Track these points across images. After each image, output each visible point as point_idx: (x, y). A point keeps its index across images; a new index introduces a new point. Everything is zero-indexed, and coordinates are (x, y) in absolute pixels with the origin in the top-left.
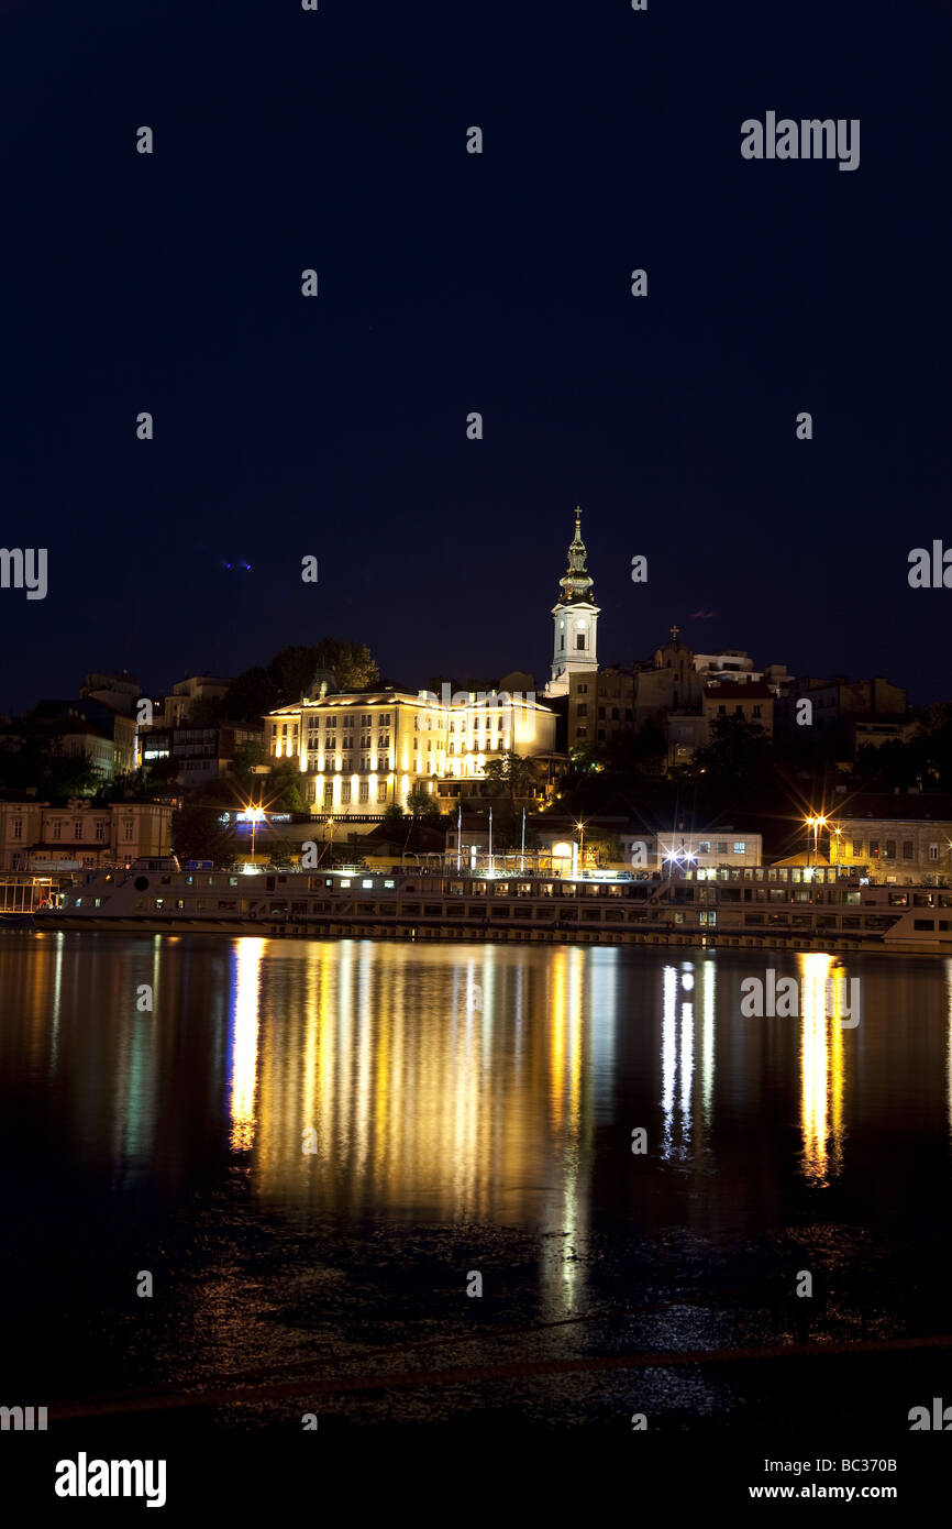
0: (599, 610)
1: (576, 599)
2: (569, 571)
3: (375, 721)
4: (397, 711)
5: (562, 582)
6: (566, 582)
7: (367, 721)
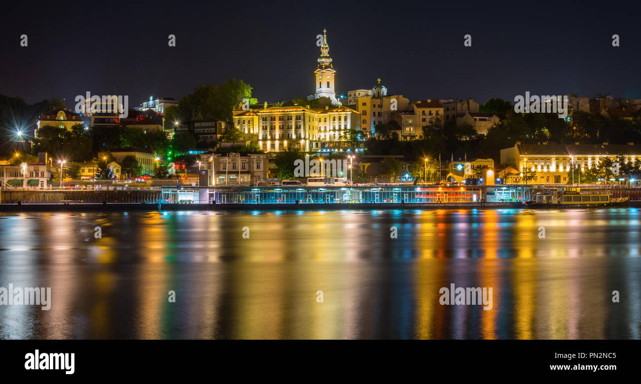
0: (335, 72)
1: (326, 67)
2: (321, 56)
3: (294, 118)
4: (304, 114)
5: (319, 60)
6: (321, 60)
7: (290, 118)
